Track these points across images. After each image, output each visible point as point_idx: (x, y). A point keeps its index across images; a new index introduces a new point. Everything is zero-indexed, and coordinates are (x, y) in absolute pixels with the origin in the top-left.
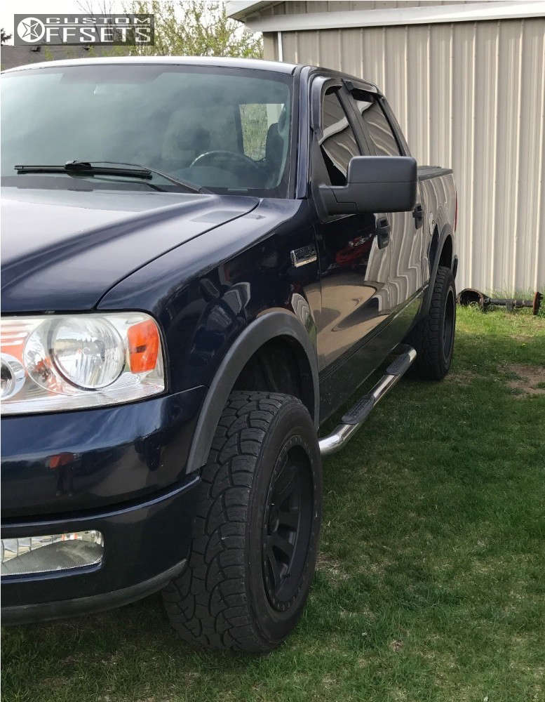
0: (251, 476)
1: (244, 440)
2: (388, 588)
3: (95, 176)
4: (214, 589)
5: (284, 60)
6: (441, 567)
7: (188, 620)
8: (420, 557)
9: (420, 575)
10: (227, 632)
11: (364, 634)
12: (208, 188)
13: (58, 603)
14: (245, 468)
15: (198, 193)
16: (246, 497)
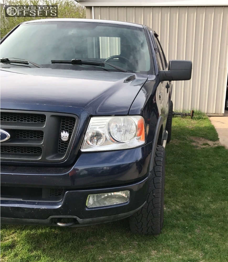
0: (161, 173)
1: (157, 161)
2: (185, 213)
3: (82, 65)
4: (150, 212)
5: (95, 18)
6: (200, 206)
7: (138, 223)
8: (191, 203)
9: (194, 209)
10: (151, 227)
11: (187, 228)
12: (129, 71)
13: (114, 216)
14: (159, 170)
15: (126, 72)
16: (161, 180)
